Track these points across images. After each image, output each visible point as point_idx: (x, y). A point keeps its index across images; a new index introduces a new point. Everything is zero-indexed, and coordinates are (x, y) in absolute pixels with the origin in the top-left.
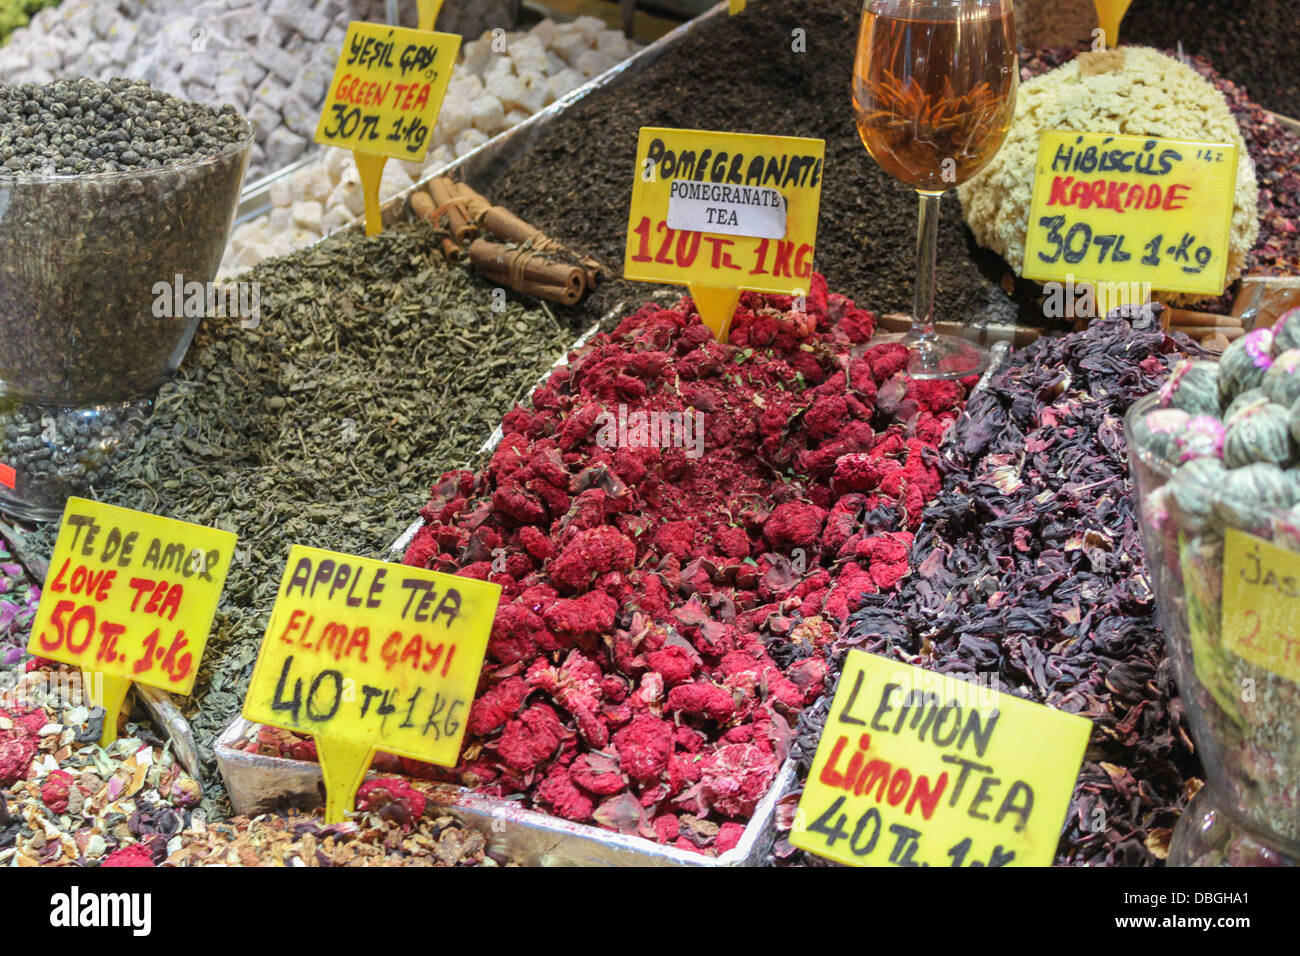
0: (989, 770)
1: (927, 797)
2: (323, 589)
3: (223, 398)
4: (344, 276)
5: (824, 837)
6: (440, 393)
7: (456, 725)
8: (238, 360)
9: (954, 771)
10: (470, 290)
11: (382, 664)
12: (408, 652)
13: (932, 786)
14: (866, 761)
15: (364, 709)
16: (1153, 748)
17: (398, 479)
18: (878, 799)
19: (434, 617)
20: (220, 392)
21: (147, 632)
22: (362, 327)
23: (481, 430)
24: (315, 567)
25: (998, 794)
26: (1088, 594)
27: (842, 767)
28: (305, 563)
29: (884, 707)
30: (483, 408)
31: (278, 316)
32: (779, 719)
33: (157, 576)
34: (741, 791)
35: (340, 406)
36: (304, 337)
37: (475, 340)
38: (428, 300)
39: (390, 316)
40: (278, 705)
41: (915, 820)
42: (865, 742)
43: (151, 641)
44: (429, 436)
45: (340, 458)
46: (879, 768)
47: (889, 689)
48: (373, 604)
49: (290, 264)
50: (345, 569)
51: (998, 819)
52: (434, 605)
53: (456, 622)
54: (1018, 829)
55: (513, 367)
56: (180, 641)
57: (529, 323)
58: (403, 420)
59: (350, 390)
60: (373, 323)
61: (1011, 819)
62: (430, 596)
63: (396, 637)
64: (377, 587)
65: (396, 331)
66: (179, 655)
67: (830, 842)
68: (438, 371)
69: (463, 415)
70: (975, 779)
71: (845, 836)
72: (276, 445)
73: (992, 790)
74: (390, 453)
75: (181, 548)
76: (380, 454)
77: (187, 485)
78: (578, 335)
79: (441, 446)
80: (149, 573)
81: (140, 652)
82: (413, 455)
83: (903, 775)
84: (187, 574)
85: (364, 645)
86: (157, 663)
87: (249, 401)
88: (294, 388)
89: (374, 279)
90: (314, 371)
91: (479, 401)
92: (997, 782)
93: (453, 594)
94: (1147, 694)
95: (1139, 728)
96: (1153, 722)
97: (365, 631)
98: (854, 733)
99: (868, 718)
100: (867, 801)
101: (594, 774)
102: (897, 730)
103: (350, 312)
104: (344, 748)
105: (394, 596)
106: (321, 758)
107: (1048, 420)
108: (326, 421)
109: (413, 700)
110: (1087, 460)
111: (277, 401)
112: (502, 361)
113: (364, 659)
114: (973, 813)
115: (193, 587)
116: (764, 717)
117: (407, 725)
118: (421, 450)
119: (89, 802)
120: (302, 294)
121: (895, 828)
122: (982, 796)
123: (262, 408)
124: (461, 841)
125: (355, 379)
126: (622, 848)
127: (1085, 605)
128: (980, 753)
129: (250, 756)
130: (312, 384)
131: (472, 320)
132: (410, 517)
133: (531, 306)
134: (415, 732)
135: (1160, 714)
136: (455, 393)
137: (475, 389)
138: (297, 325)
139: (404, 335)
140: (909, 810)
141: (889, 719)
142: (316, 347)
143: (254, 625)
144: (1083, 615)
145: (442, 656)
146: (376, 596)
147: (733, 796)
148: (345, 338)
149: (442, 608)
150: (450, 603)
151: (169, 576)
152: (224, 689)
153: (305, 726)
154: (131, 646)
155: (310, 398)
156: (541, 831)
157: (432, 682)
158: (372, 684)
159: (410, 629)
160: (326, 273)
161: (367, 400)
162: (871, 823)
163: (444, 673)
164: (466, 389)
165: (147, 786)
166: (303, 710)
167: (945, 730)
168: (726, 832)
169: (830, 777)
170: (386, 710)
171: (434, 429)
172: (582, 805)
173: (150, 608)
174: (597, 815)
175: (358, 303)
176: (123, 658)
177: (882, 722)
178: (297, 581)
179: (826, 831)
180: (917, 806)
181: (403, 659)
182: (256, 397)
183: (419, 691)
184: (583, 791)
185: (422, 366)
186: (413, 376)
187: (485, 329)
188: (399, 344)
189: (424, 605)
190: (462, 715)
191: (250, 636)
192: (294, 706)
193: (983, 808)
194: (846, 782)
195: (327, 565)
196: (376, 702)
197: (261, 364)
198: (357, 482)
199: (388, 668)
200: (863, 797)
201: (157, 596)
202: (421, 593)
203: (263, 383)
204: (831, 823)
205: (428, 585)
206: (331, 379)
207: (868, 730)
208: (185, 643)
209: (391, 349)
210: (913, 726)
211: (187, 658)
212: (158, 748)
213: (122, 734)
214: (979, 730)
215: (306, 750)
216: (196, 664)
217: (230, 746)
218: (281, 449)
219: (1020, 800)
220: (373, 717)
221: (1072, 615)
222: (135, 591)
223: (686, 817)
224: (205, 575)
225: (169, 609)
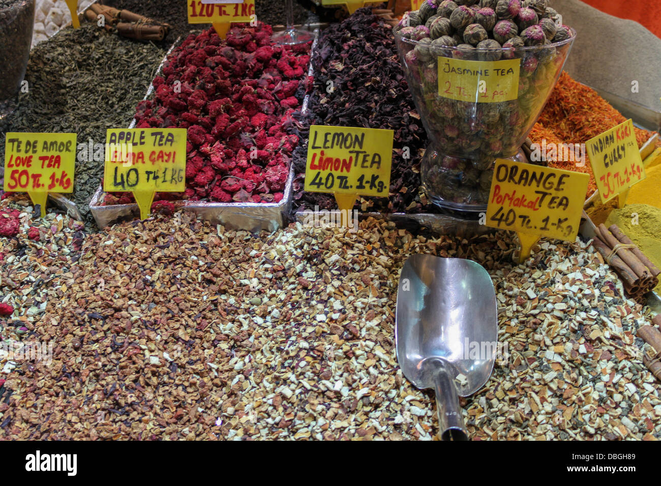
0: (365, 152)
1: (347, 165)
2: (123, 142)
3: (43, 92)
4: (72, 44)
5: (316, 186)
6: (121, 79)
7: (182, 178)
8: (44, 78)
9: (354, 155)
10: (120, 42)
11: (151, 163)
12: (159, 157)
13: (348, 161)
14: (324, 159)
15: (148, 179)
16: (407, 141)
17: (116, 110)
18: (331, 170)
19: (165, 144)
20: (42, 90)
21: (50, 174)
22: (85, 60)
23: (143, 88)
24: (118, 135)
25: (369, 159)
26: (376, 98)
27: (316, 163)
28: (113, 134)
29: (326, 141)
30: (140, 81)
31: (53, 61)
32: (285, 156)
33: (49, 154)
34: (280, 180)
35: (87, 88)
36: (64, 67)
37: (129, 58)
38: (106, 48)
39: (94, 55)
40: (116, 184)
41: (345, 173)
42: (322, 153)
43: (53, 177)
44: (122, 94)
45: (93, 107)
46: (329, 160)
47: (326, 135)
48: (142, 143)
49: (52, 42)
50: (129, 134)
51: (371, 167)
52: (164, 140)
53: (173, 144)
54: (378, 168)
55: (147, 65)
56: (64, 175)
57: (147, 49)
58: (112, 90)
59: (89, 82)
60: (88, 59)
61: (375, 165)
62: (162, 137)
63: (153, 153)
64: (142, 138)
65: (98, 60)
66: (65, 180)
67: (318, 187)
68: (118, 71)
69: (133, 84)
70: (361, 156)
71: (323, 184)
72: (68, 106)
73: (367, 158)
74: (110, 102)
75: (56, 142)
76: (107, 103)
77: (42, 124)
78: (167, 50)
79: (128, 96)
80: (45, 154)
81: (49, 182)
82: (119, 101)
83: (338, 160)
84: (61, 151)
85: (142, 158)
86: (57, 184)
87: (52, 92)
88: (68, 85)
89: (84, 43)
90: (73, 78)
91: (138, 79)
92: (368, 155)
93: (170, 135)
94: (401, 125)
95: (401, 136)
96: (405, 133)
97: (142, 153)
98: (318, 152)
99: (322, 146)
100: (328, 171)
101: (230, 185)
102: (332, 147)
103: (78, 56)
104: (144, 194)
105: (149, 139)
106: (137, 200)
107: (346, 48)
108: (83, 95)
109: (164, 173)
110: (364, 58)
111: (63, 91)
112: (142, 63)
113: (144, 162)
114: (363, 167)
115: (64, 155)
116: (280, 156)
117: (164, 181)
118: (121, 99)
119: (46, 236)
120: (59, 52)
121: (339, 177)
122: (364, 161)
123: (58, 94)
124: (189, 216)
125: (90, 78)
126: (245, 207)
127: (376, 102)
128: (361, 148)
129: (104, 207)
130: (74, 83)
131: (125, 52)
132: (130, 120)
133: (146, 44)
134: (168, 183)
135: (407, 130)
136: (127, 78)
137: (135, 75)
138: (61, 63)
139: (101, 61)
140: (342, 171)
141: (329, 144)
142: (70, 70)
143: (85, 167)
144: (376, 105)
145: (171, 156)
146: (142, 141)
147: (278, 182)
148: (80, 65)
149: (167, 140)
150: (170, 138)
151: (54, 153)
152: (81, 190)
153: (128, 189)
154: (45, 180)
155: (75, 88)
156: (216, 207)
157: (170, 165)
158: (149, 170)
159: (157, 149)
160: (66, 44)
161: (96, 85)
162: (331, 178)
163: (173, 161)
164: (131, 75)
165: (64, 227)
166: (126, 184)
167: (348, 143)
168: (277, 196)
169: (313, 167)
170: (156, 178)
171: (123, 91)
172: (228, 197)
173: (49, 166)
174: (234, 198)
175: (80, 53)
176: (43, 185)
177: (327, 146)
178: (112, 141)
179: (316, 184)
180: (344, 169)
181: (158, 160)
182: (55, 91)
183: (166, 169)
184: (227, 192)
185: (110, 70)
186: (109, 75)
187: (132, 54)
188: (100, 64)
189: (161, 140)
190: (183, 174)
191: (84, 171)
192: (122, 183)
193: (366, 164)
194: (319, 167)
195: (122, 133)
196: (151, 176)
197: (53, 79)
198: (101, 114)
199: (153, 164)
200: (326, 171)
201: (51, 161)
202: (159, 137)
203: (56, 85)
204: (317, 181)
205: (160, 133)
206: (81, 80)
207: (322, 149)
208: (66, 175)
209: (98, 66)
210: (337, 144)
211: (68, 180)
212: (63, 214)
213: (47, 213)
214: (359, 141)
215: (130, 198)
216: (72, 181)
217: (95, 205)
218: (70, 107)
219: (377, 159)
220: (152, 181)
221: (373, 105)
222: (42, 161)
223: (262, 194)
224: (68, 150)
225: (57, 165)
